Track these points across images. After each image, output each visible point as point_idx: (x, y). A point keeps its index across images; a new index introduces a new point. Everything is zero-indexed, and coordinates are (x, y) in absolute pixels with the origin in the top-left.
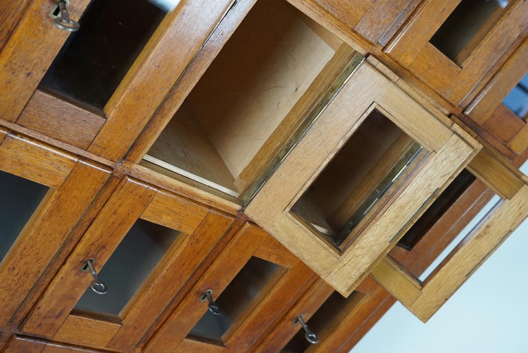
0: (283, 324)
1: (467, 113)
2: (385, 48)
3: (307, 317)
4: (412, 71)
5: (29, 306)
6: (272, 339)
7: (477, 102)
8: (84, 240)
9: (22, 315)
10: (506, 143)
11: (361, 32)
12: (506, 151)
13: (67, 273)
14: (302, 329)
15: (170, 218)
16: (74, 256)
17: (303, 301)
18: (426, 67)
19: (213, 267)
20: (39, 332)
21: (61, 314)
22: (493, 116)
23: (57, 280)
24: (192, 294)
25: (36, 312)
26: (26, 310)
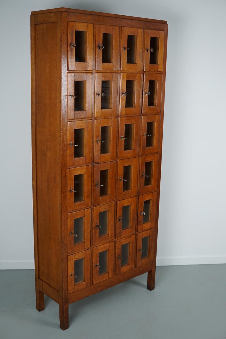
0: (142, 137)
1: (144, 71)
2: (120, 70)
3: (145, 133)
4: (128, 70)
5: (93, 156)
6: (142, 143)
7: (144, 68)
8: (95, 136)
9: (93, 159)
10: (157, 71)
11: (115, 70)
12: (159, 72)
13: (96, 145)
14: (147, 136)
15: (106, 124)
16: (95, 141)
17: (142, 130)
18: (129, 68)
19: (119, 131)
20: (97, 161)
21: (99, 155)
22: (150, 68)
23: (95, 147)
24: (119, 139)
25: (95, 157)
26: (93, 158)
